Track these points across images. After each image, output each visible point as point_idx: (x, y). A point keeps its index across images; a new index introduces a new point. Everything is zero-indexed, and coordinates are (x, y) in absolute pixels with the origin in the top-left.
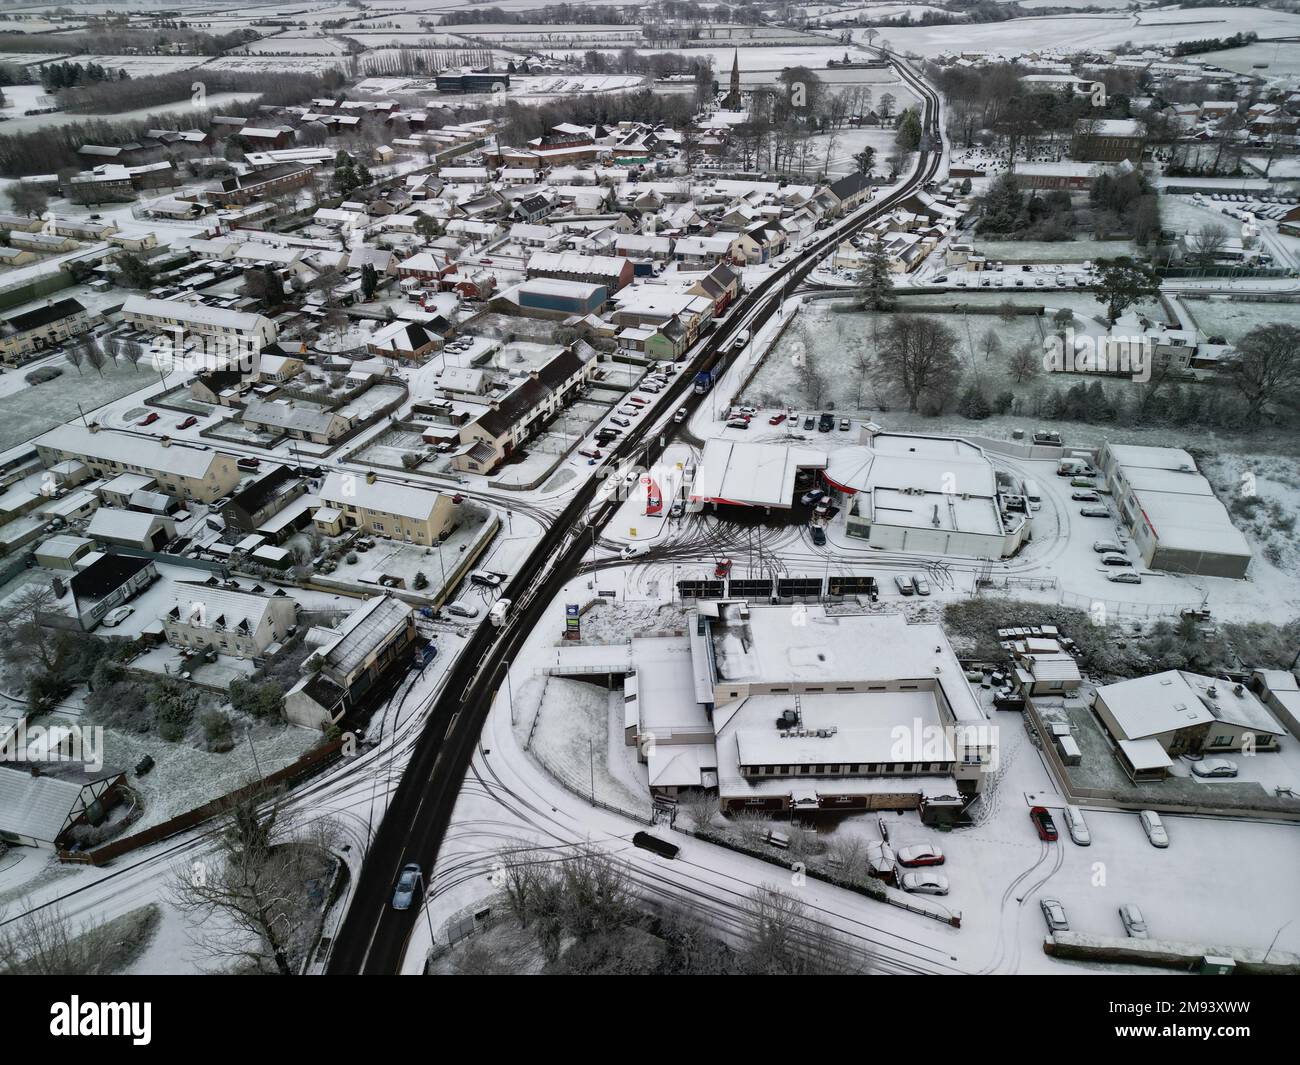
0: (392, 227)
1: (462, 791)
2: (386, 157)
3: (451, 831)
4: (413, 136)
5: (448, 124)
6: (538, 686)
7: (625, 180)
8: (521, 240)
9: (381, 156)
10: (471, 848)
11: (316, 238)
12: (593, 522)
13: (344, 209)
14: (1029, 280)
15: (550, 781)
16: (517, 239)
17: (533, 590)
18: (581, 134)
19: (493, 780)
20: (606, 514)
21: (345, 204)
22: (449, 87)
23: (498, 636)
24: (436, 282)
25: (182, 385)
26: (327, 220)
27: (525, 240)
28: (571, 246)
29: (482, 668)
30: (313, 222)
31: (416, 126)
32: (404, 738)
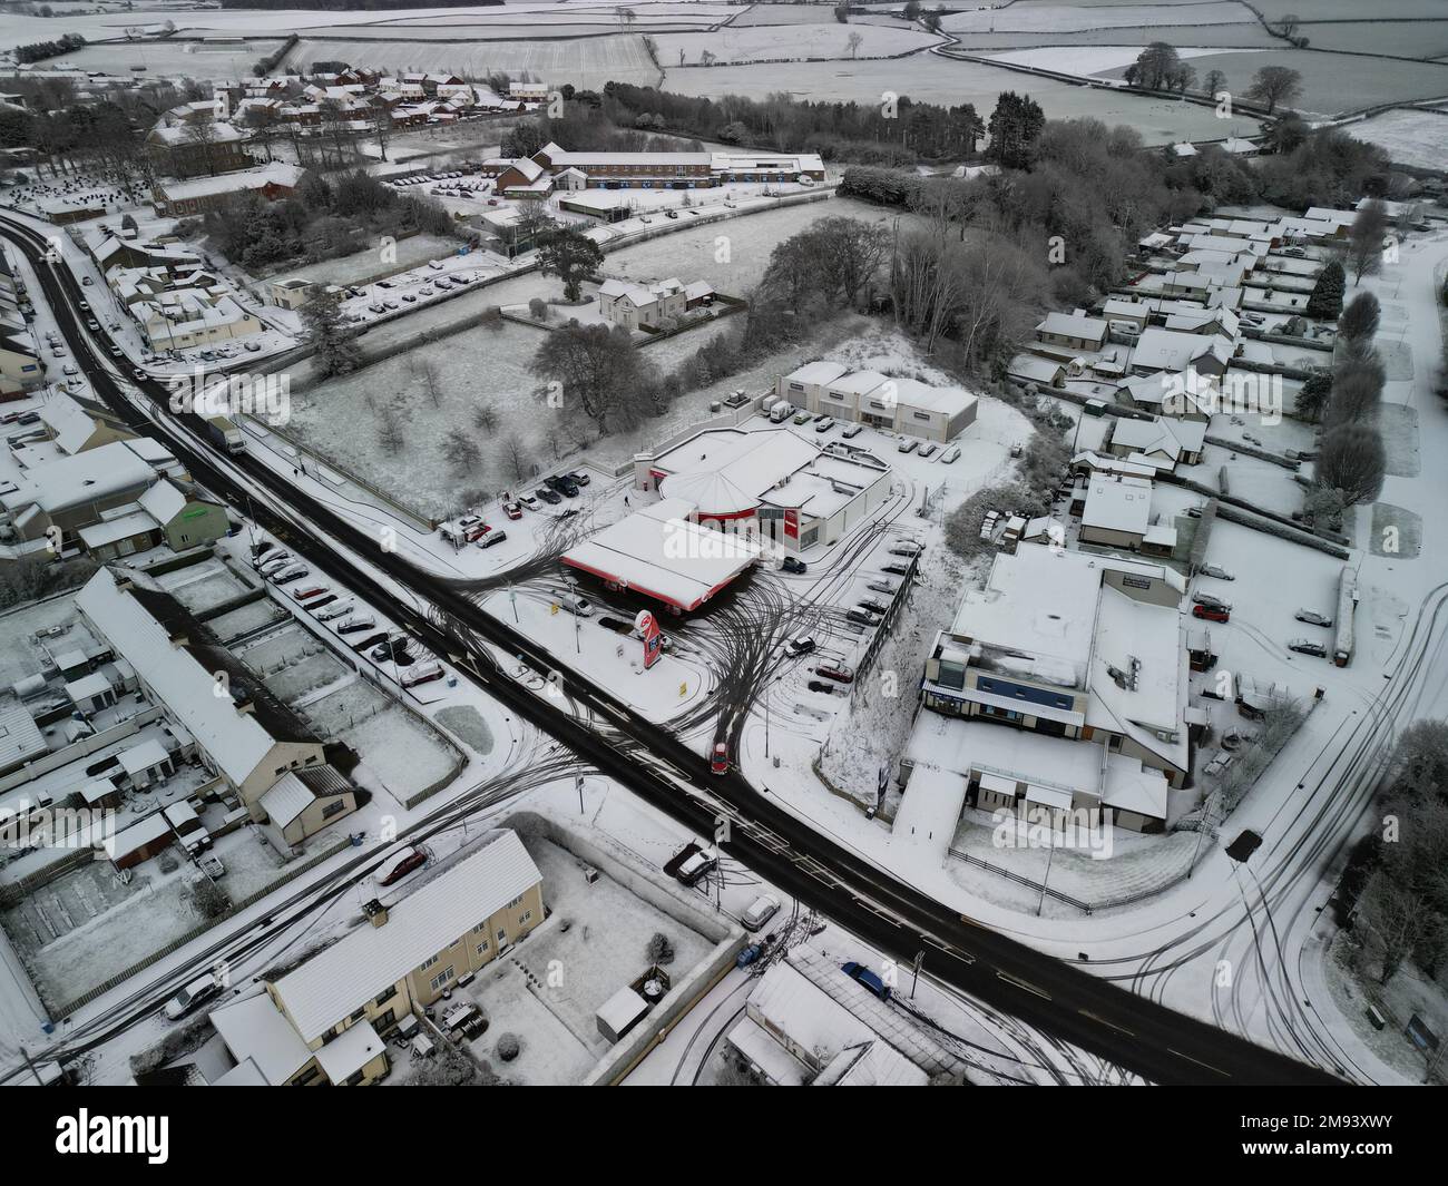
1: (1156, 999)
3: (1230, 1026)
6: (966, 870)
10: (1260, 1011)
12: (612, 719)
14: (395, 298)
15: (1145, 905)
17: (746, 824)
19: (1140, 962)
20: (608, 706)
23: (839, 887)
29: (905, 921)
32: (1038, 1052)
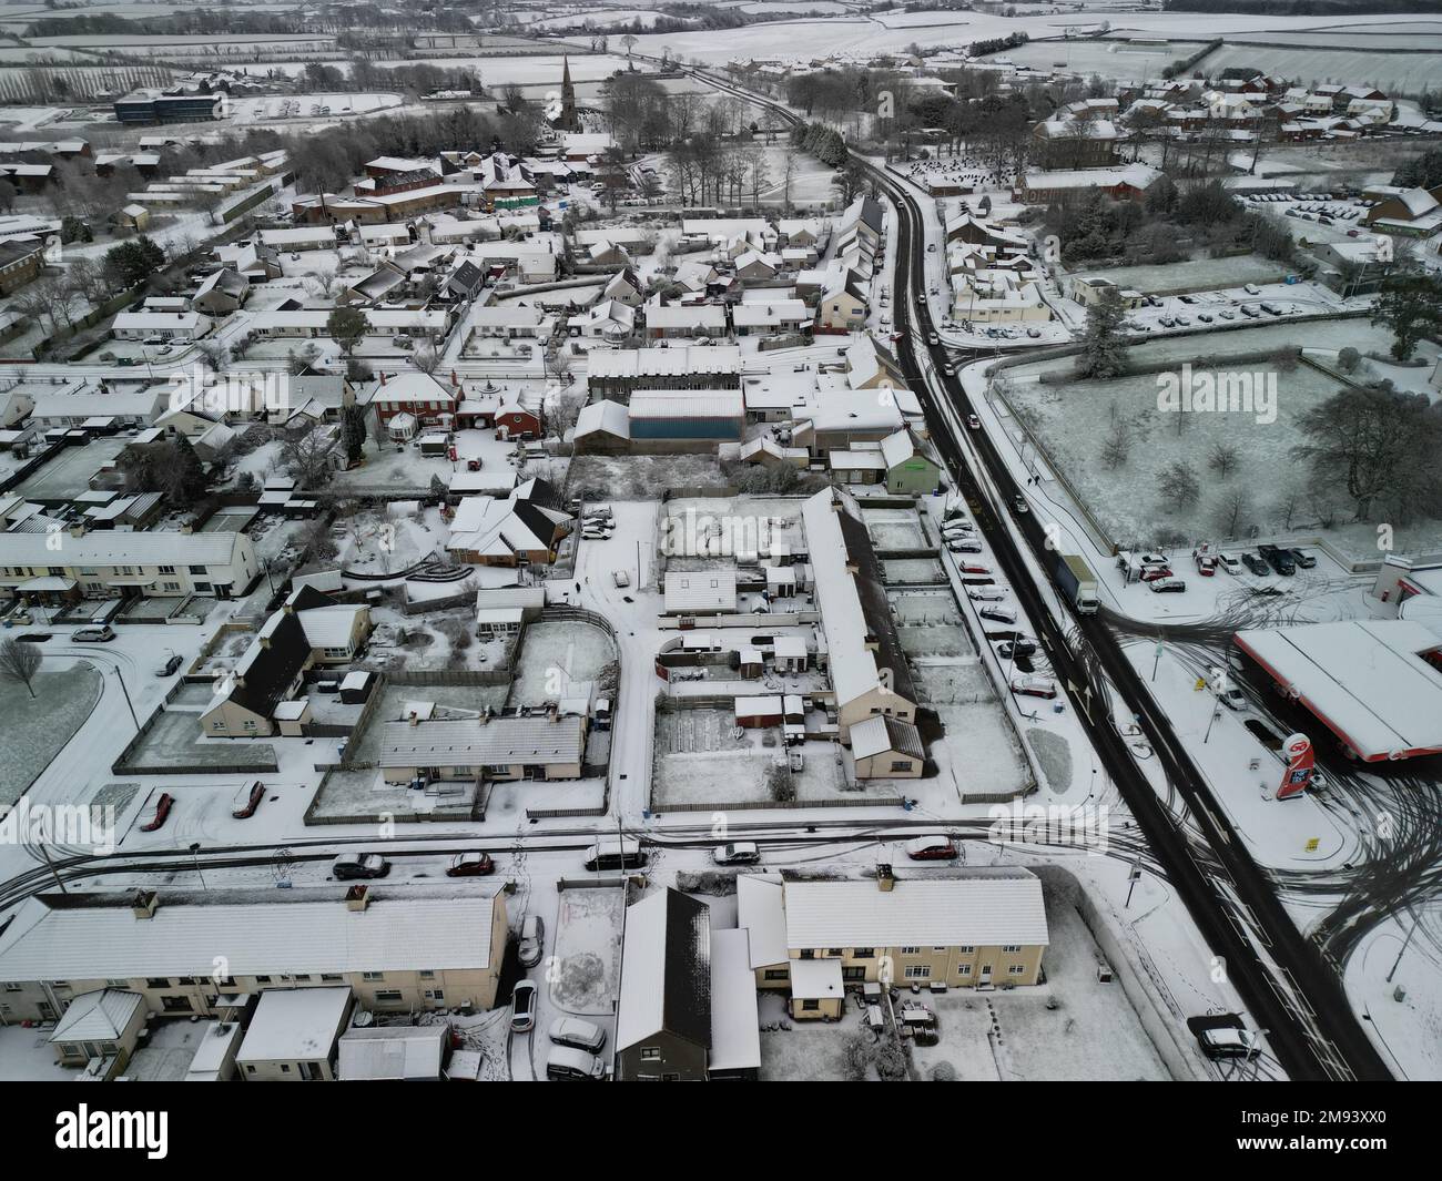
0: (265, 331)
2: (140, 222)
4: (152, 187)
5: (192, 167)
7: (536, 229)
8: (493, 330)
9: (133, 220)
11: (140, 363)
13: (152, 309)
14: (1190, 315)
16: (486, 329)
17: (1316, 1036)
18: (423, 171)
21: (150, 301)
22: (138, 116)
24: (446, 417)
25: (161, 709)
26: (140, 332)
27: (500, 329)
28: (574, 331)
30: (112, 335)
31: (149, 173)
